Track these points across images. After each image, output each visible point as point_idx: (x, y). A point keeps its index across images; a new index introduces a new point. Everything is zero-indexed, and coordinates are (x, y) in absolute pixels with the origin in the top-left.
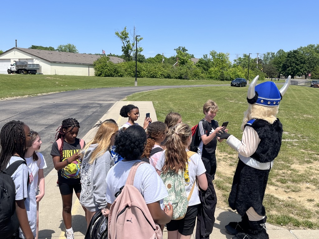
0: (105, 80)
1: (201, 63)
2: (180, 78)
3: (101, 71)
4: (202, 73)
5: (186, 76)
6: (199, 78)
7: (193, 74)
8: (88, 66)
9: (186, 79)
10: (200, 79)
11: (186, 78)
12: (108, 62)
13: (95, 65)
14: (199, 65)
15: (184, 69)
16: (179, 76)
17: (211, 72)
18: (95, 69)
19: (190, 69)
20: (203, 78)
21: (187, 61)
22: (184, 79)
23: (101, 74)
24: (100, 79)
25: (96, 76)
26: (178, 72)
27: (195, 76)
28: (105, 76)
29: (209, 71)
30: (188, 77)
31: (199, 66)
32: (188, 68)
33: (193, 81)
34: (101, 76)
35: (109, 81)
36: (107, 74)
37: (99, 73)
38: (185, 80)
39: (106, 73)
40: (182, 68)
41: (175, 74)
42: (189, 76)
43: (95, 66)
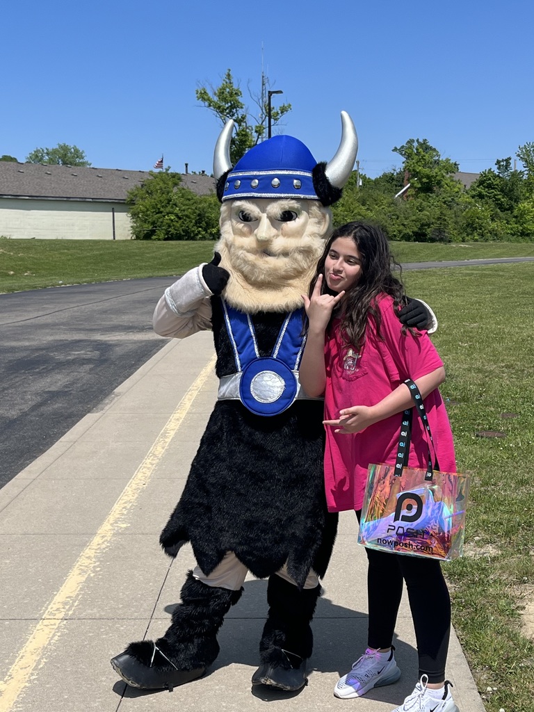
0: (166, 251)
1: (490, 186)
2: (420, 237)
3: (153, 223)
4: (492, 220)
5: (440, 231)
6: (482, 235)
7: (463, 222)
8: (110, 207)
9: (441, 240)
10: (487, 240)
11: (440, 237)
12: (175, 190)
13: (132, 203)
14: (480, 193)
15: (431, 208)
16: (416, 229)
17: (522, 215)
18: (134, 215)
19: (450, 207)
20: (496, 235)
21: (439, 183)
22: (433, 240)
23: (153, 232)
24: (147, 248)
25: (138, 238)
26: (414, 218)
27: (469, 230)
28: (165, 239)
29: (516, 212)
30: (448, 233)
31: (481, 196)
32: (445, 203)
33: (465, 248)
34: (154, 237)
35: (178, 252)
36: (172, 230)
37: (149, 227)
38: (438, 244)
39: (169, 226)
40: (425, 204)
41: (403, 225)
42: (451, 230)
43: (134, 204)
